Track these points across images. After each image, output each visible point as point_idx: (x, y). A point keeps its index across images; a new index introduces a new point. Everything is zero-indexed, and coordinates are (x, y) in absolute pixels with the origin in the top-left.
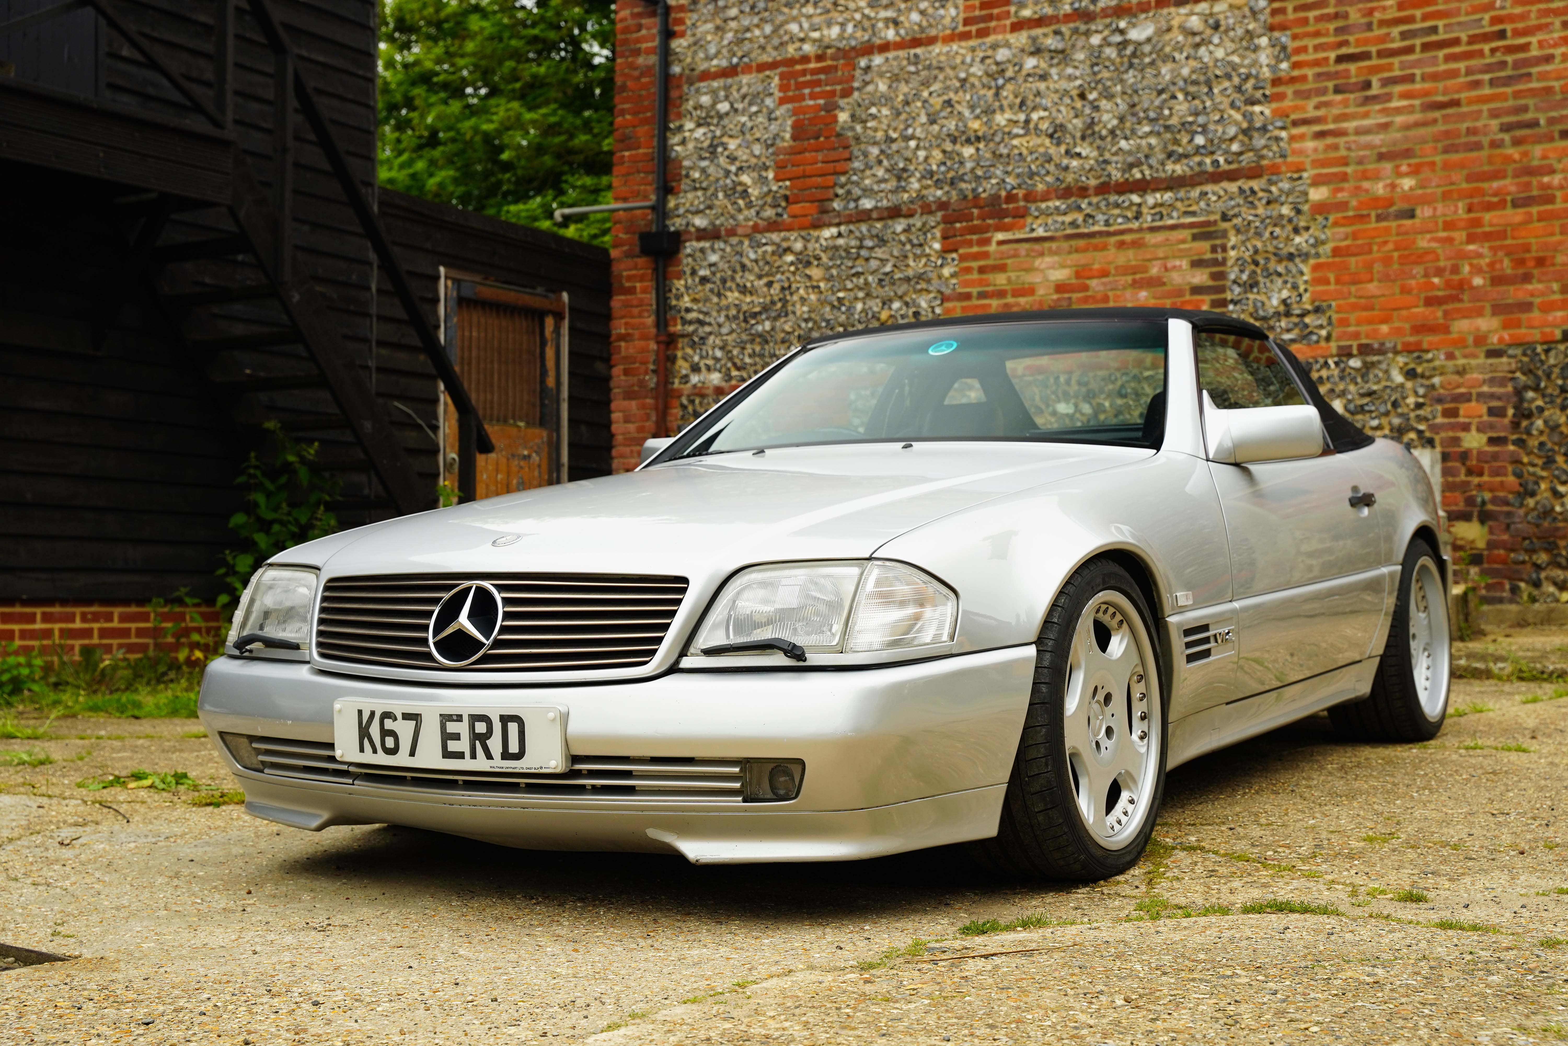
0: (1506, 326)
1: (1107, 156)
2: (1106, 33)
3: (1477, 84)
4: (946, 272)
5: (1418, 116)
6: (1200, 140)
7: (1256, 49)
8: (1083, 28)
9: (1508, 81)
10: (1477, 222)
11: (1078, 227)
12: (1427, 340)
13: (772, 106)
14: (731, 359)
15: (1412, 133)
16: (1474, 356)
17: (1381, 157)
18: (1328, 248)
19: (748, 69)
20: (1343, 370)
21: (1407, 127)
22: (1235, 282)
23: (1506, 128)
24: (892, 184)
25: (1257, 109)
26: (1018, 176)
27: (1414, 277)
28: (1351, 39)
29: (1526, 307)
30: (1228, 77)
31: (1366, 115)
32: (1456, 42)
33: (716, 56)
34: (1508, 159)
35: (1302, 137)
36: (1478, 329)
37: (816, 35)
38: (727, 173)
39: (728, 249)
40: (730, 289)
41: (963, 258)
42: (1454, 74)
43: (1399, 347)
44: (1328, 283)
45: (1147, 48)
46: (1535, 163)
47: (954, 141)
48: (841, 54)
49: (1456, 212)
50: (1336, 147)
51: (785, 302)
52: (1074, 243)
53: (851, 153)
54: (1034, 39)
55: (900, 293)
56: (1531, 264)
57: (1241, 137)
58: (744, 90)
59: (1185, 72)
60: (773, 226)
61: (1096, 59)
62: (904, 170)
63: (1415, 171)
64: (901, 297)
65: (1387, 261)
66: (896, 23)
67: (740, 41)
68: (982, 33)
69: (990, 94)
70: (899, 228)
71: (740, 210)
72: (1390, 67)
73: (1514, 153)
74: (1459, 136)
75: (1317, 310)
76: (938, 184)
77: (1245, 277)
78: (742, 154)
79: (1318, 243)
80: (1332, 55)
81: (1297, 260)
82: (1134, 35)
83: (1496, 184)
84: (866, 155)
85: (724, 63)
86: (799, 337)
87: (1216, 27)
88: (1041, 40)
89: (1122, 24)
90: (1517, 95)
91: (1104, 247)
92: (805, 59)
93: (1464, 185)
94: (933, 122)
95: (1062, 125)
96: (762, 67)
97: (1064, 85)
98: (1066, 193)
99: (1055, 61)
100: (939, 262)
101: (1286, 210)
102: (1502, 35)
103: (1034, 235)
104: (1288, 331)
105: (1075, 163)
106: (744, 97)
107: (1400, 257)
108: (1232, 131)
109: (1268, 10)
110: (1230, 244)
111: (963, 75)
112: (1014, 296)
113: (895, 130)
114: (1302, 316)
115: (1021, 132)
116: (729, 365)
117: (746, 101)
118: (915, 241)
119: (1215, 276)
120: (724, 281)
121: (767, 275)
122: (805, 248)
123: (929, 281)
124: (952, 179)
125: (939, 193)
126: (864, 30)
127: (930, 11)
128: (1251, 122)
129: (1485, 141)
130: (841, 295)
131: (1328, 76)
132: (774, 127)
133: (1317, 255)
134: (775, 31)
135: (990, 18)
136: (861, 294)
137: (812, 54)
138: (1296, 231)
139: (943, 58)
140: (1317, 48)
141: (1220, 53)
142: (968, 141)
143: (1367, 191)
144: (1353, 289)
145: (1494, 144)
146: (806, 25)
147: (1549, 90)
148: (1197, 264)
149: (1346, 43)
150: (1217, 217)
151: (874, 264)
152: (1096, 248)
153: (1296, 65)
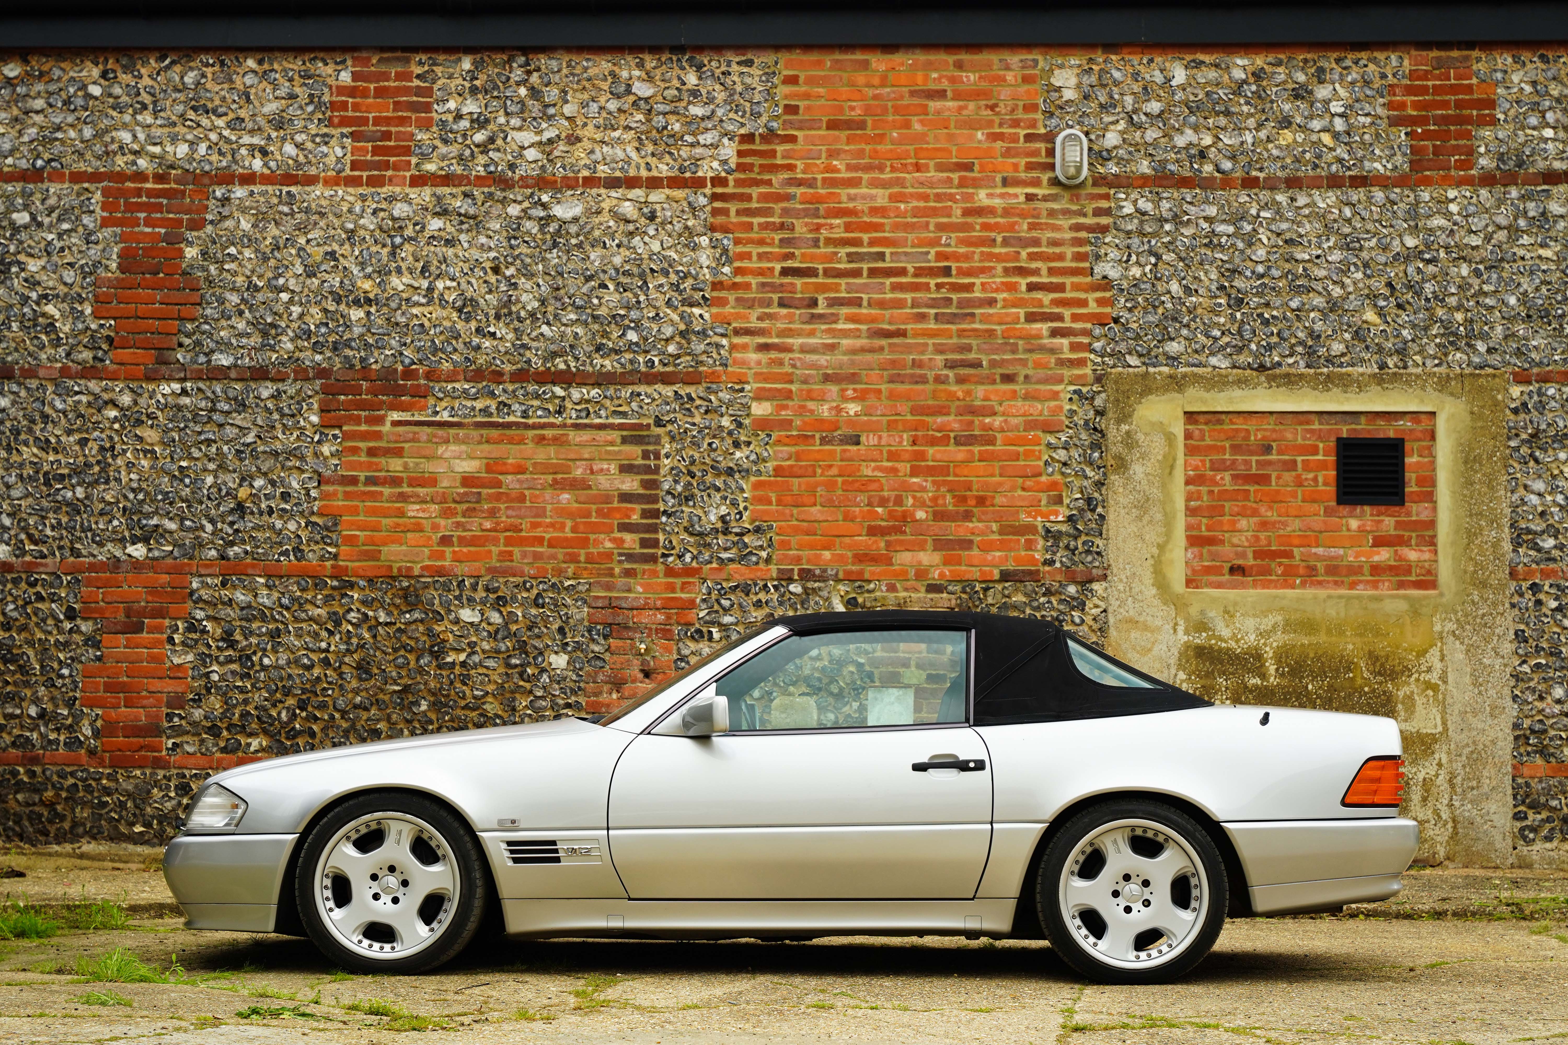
0: (946, 562)
1: (526, 340)
2: (526, 204)
3: (922, 317)
4: (326, 449)
5: (863, 342)
6: (632, 336)
7: (695, 248)
8: (499, 194)
9: (953, 318)
10: (921, 456)
11: (491, 415)
12: (869, 570)
13: (91, 226)
14: (25, 529)
15: (858, 358)
16: (916, 590)
17: (827, 378)
18: (770, 465)
19: (57, 176)
20: (783, 596)
21: (854, 352)
22: (668, 492)
23: (951, 365)
24: (256, 340)
25: (696, 311)
26: (419, 350)
27: (858, 505)
28: (797, 252)
29: (967, 544)
30: (666, 274)
31: (812, 333)
32: (903, 272)
33: (11, 153)
34: (952, 396)
35: (744, 347)
36: (920, 563)
37: (157, 150)
38: (25, 299)
39: (23, 393)
40: (26, 443)
41: (347, 436)
42: (899, 304)
43: (841, 575)
44: (770, 503)
45: (573, 229)
46: (978, 403)
47: (338, 300)
48: (190, 178)
49: (900, 443)
50: (781, 363)
51: (104, 466)
52: (484, 432)
53: (202, 296)
54: (439, 199)
55: (264, 469)
56: (973, 502)
57: (677, 339)
58: (52, 201)
59: (617, 260)
60: (89, 372)
61: (514, 231)
62: (273, 325)
63: (860, 397)
64: (265, 474)
65: (830, 486)
66: (264, 153)
67: (47, 141)
68: (374, 182)
69: (385, 251)
70: (265, 394)
71: (42, 347)
72: (836, 288)
73: (958, 390)
74: (904, 367)
75: (758, 530)
76: (317, 347)
77: (679, 488)
78: (49, 281)
79: (760, 460)
80: (778, 267)
81: (737, 476)
82: (558, 211)
83: (939, 420)
84: (222, 301)
85: (23, 164)
86: (125, 509)
87: (652, 217)
88: (448, 200)
89: (545, 198)
90: (961, 333)
91: (521, 441)
92: (141, 176)
93: (909, 417)
94: (311, 275)
95: (472, 300)
96: (77, 177)
97: (475, 254)
98: (478, 375)
99: (466, 226)
100: (316, 438)
101: (726, 422)
102: (947, 271)
103: (438, 418)
104: (726, 549)
105: (487, 343)
106: (51, 211)
107: (843, 483)
108: (668, 331)
109: (709, 208)
110: (663, 452)
111: (351, 226)
112: (410, 485)
113: (260, 277)
114: (741, 535)
115: (424, 301)
116: (23, 536)
117: (55, 215)
118: (286, 411)
119: (646, 484)
120: (16, 432)
121: (79, 430)
122: (136, 403)
123: (302, 458)
124: (335, 343)
125: (318, 357)
126: (221, 153)
127: (309, 145)
128: (689, 324)
129: (931, 375)
130: (184, 464)
131: (774, 288)
132: (94, 252)
133: (759, 473)
134: (98, 135)
135: (386, 166)
136: (212, 466)
137: (150, 171)
138: (737, 445)
139: (324, 203)
140: (761, 256)
141: (656, 247)
142: (357, 303)
143: (812, 412)
144: (795, 511)
145: (938, 380)
146: (141, 136)
147: (991, 333)
148: (627, 469)
149: (790, 256)
150: (651, 421)
151: (231, 432)
152: (511, 441)
153: (738, 271)
